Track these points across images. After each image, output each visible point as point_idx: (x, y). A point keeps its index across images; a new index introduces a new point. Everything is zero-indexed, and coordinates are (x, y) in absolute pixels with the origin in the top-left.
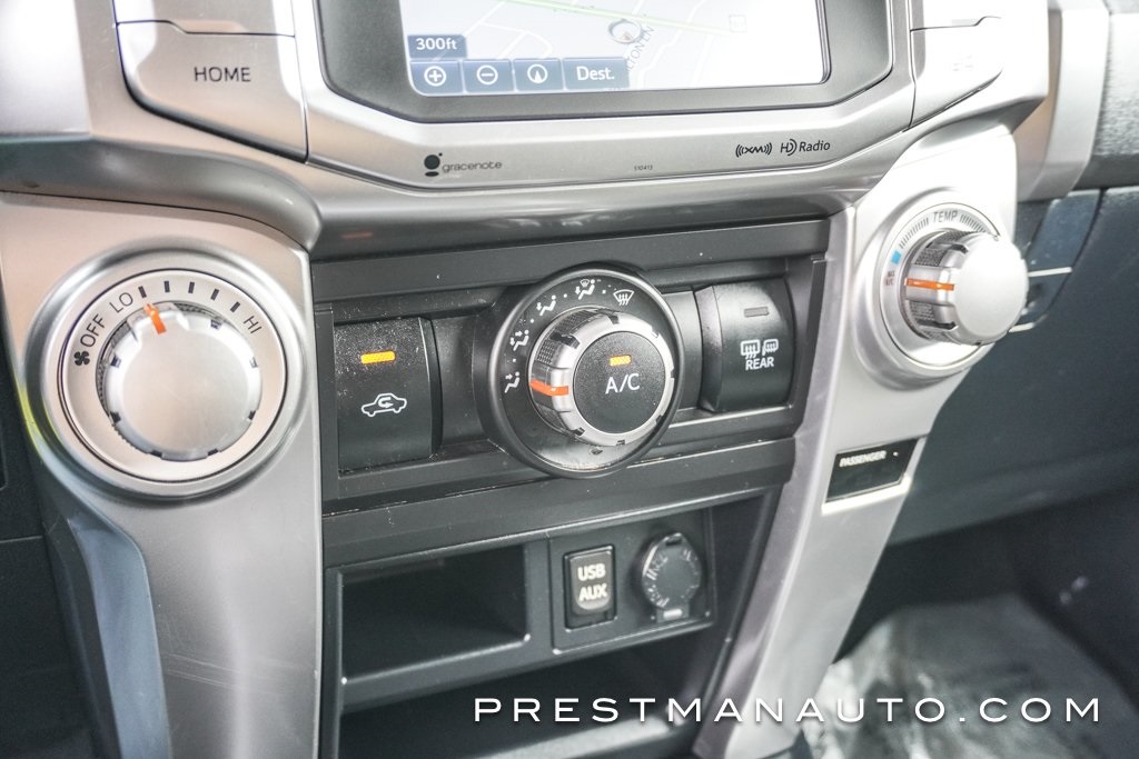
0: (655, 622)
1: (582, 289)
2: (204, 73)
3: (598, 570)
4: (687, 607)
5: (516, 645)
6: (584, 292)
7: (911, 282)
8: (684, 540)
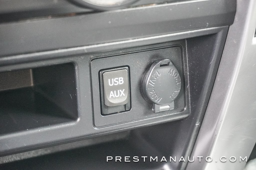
0: (154, 112)
3: (120, 81)
4: (173, 104)
5: (72, 124)
8: (171, 63)
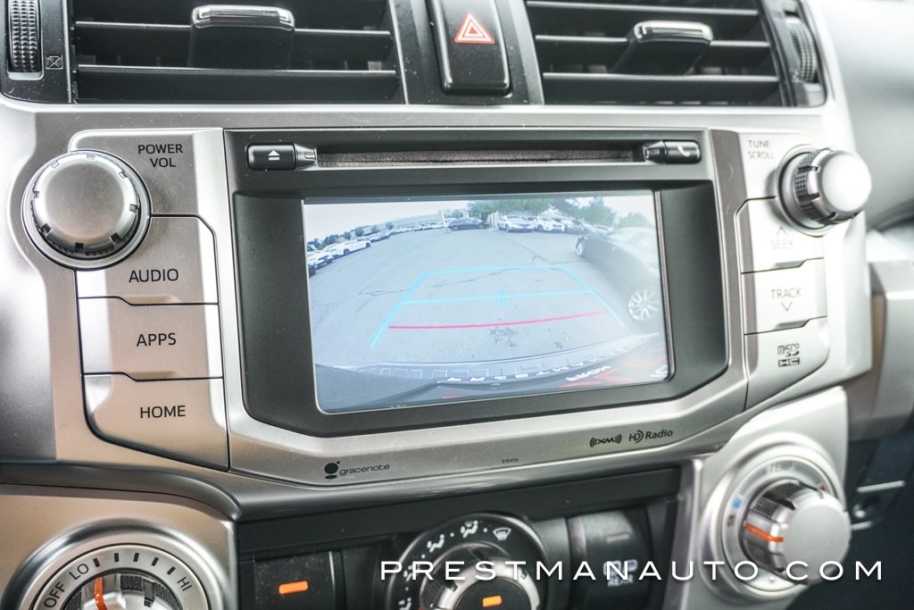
1: (466, 528)
2: (148, 412)
6: (469, 531)
7: (749, 526)
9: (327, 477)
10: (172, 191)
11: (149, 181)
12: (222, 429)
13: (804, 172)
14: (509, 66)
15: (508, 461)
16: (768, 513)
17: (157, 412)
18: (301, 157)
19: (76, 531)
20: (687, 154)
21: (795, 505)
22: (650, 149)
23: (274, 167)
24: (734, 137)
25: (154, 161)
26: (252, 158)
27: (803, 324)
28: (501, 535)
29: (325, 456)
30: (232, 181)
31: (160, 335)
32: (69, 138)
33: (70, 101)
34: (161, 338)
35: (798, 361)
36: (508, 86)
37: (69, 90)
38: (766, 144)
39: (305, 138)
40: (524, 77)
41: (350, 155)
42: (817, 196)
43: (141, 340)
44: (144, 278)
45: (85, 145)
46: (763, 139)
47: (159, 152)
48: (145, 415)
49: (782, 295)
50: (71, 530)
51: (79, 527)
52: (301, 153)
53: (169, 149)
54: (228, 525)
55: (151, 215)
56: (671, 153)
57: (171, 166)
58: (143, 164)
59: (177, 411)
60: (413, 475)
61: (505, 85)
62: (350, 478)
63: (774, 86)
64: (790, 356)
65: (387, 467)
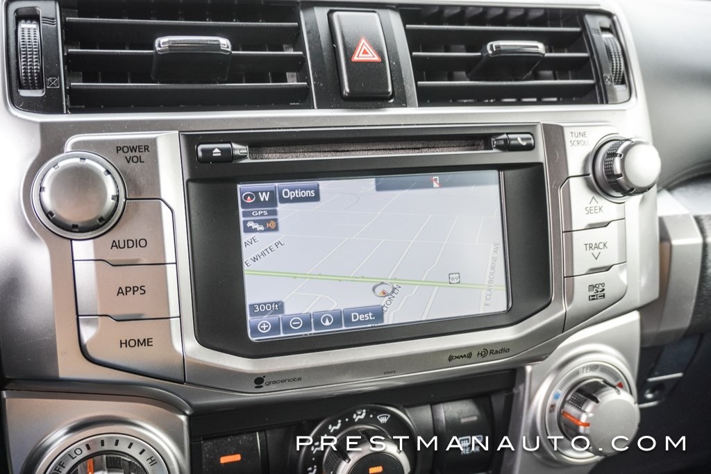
1: (357, 415)
2: (126, 343)
6: (359, 417)
7: (565, 413)
9: (256, 387)
10: (142, 181)
11: (125, 173)
12: (180, 354)
13: (612, 157)
14: (392, 77)
15: (388, 373)
16: (579, 404)
17: (132, 343)
18: (236, 153)
19: (73, 424)
20: (524, 143)
21: (599, 399)
22: (497, 140)
23: (217, 160)
24: (560, 130)
25: (128, 158)
26: (200, 154)
27: (608, 268)
28: (383, 420)
29: (254, 372)
30: (186, 172)
31: (134, 287)
32: (65, 141)
33: (65, 112)
34: (134, 290)
35: (604, 296)
36: (391, 94)
37: (64, 104)
38: (584, 135)
39: (240, 138)
40: (403, 85)
41: (273, 149)
42: (620, 175)
43: (120, 291)
44: (122, 245)
45: (77, 146)
46: (581, 130)
47: (132, 151)
48: (124, 345)
49: (593, 248)
50: (69, 424)
51: (75, 422)
52: (237, 149)
53: (139, 149)
54: (183, 418)
55: (126, 199)
56: (513, 142)
57: (141, 162)
58: (120, 160)
59: (147, 342)
60: (319, 384)
61: (389, 93)
62: (273, 387)
63: (592, 87)
64: (597, 292)
65: (299, 379)
